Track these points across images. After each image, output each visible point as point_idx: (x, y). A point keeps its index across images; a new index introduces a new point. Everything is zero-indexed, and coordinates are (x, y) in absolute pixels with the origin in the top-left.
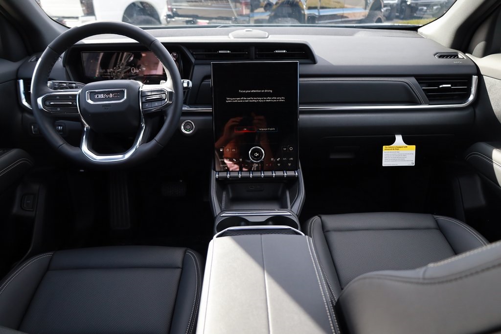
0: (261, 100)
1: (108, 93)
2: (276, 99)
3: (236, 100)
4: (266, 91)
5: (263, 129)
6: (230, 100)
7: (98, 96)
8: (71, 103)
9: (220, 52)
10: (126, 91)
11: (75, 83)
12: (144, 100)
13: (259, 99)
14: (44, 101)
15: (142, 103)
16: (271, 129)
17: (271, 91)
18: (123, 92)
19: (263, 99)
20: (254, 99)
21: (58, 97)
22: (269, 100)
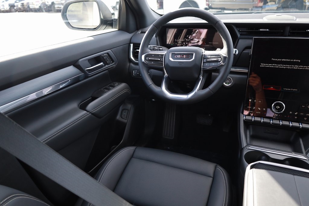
0: (289, 67)
1: (184, 54)
2: (303, 67)
3: (268, 65)
4: (295, 60)
5: (287, 89)
6: (264, 65)
7: (176, 56)
8: (160, 59)
9: (261, 30)
10: (194, 54)
11: (162, 47)
12: (205, 61)
13: (288, 67)
14: (145, 57)
15: (203, 63)
16: (294, 90)
17: (299, 61)
18: (193, 54)
19: (291, 67)
20: (283, 66)
21: (153, 55)
22: (296, 67)
